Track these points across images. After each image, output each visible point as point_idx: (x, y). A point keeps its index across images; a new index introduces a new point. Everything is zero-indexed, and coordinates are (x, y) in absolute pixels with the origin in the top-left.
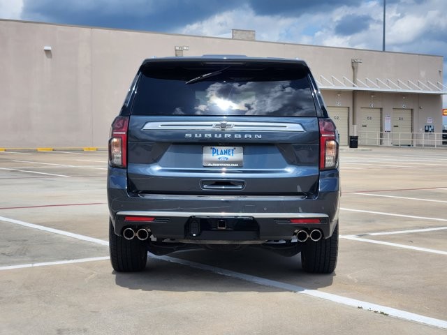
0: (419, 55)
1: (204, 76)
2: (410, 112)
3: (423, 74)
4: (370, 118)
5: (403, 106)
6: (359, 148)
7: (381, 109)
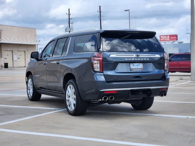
0: (27, 28)
1: (126, 37)
2: (24, 52)
3: (28, 36)
4: (8, 55)
5: (21, 50)
6: (8, 68)
7: (12, 51)
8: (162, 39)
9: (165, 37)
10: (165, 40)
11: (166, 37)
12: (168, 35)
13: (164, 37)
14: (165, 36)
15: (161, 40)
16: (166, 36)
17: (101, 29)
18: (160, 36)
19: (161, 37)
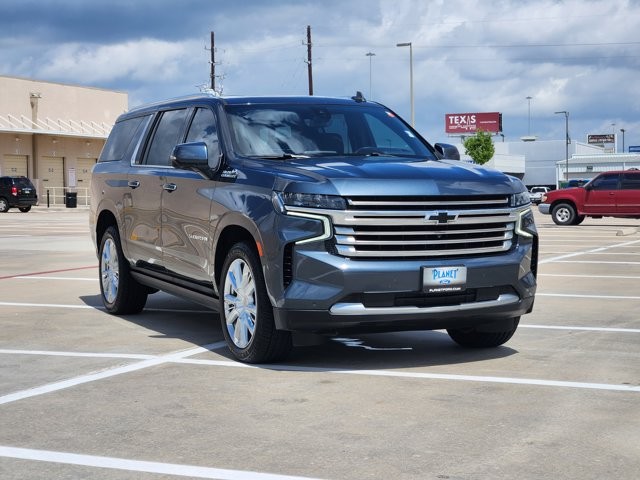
4: (51, 170)
5: (88, 155)
7: (63, 158)
8: (454, 124)
9: (463, 119)
10: (463, 131)
11: (466, 119)
12: (471, 115)
13: (460, 119)
14: (463, 115)
15: (451, 127)
16: (467, 115)
17: (311, 93)
18: (448, 116)
19: (451, 118)
